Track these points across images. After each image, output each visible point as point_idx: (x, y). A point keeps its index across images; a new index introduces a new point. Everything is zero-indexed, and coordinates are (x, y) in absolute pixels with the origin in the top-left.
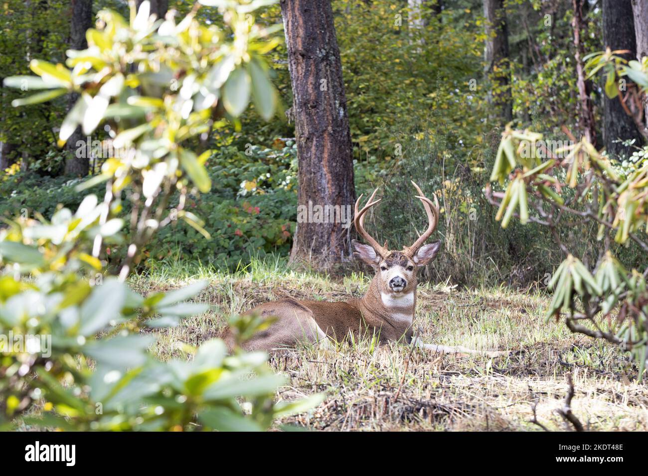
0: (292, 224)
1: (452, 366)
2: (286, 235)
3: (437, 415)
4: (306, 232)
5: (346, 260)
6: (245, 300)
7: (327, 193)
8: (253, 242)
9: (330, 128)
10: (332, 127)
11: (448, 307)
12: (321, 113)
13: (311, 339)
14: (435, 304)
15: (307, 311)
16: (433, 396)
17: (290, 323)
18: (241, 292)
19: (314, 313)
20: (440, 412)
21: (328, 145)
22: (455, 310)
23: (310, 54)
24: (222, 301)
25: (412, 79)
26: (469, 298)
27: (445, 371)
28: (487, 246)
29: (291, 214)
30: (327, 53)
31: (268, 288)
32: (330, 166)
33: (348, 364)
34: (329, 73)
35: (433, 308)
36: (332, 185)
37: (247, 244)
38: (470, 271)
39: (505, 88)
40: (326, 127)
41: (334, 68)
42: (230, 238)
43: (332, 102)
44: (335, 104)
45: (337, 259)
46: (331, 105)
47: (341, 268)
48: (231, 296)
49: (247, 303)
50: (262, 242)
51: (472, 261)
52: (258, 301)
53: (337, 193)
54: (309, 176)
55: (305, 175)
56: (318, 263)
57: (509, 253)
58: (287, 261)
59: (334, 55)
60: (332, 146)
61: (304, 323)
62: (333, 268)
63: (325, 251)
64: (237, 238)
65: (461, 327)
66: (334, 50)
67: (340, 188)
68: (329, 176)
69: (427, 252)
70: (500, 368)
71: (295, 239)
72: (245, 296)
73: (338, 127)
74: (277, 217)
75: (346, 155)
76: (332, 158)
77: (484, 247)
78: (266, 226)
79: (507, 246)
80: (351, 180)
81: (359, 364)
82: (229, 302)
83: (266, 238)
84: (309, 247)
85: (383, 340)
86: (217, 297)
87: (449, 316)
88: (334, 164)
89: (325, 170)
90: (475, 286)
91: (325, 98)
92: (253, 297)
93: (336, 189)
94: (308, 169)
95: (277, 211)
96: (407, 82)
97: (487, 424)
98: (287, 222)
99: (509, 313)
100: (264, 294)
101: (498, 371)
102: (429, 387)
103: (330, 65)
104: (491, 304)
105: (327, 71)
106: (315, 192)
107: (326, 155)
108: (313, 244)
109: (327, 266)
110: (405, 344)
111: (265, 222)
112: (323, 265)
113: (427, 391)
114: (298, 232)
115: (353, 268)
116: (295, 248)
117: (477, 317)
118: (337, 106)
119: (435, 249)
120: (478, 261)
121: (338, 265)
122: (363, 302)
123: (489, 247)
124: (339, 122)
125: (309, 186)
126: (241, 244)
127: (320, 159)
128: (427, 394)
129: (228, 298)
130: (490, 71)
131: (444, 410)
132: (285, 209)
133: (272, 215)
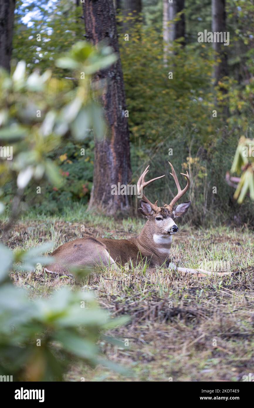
0: (90, 184)
1: (196, 283)
2: (85, 191)
3: (189, 318)
4: (99, 190)
5: (125, 209)
6: (61, 234)
7: (113, 165)
8: (64, 195)
9: (116, 123)
10: (118, 122)
11: (191, 242)
12: (110, 114)
13: (105, 263)
14: (182, 239)
15: (102, 245)
16: (185, 305)
17: (92, 253)
18: (58, 229)
19: (107, 246)
20: (191, 316)
21: (114, 134)
22: (195, 243)
23: (104, 75)
24: (45, 235)
25: (167, 90)
26: (203, 235)
27: (191, 286)
28: (214, 201)
29: (89, 177)
30: (115, 75)
31: (75, 227)
32: (115, 148)
33: (129, 282)
34: (116, 87)
35: (181, 241)
36: (116, 160)
37: (60, 196)
38: (203, 216)
39: (225, 96)
40: (114, 122)
41: (120, 84)
42: (50, 192)
43: (117, 106)
44: (119, 108)
45: (119, 208)
46: (116, 108)
47: (121, 214)
48: (52, 232)
49: (62, 236)
50: (70, 195)
51: (205, 210)
52: (69, 235)
53: (119, 165)
54: (101, 154)
55: (99, 154)
56: (106, 210)
57: (229, 205)
58: (87, 208)
59: (119, 76)
60: (116, 135)
61: (101, 253)
62: (115, 213)
63: (111, 202)
64: (54, 192)
65: (200, 255)
66: (120, 73)
67: (121, 162)
68: (114, 154)
69: (181, 209)
70: (226, 284)
71: (92, 194)
72: (61, 231)
73: (121, 122)
74: (80, 179)
75: (126, 141)
76: (117, 143)
77: (213, 201)
78: (73, 184)
79: (228, 201)
80: (128, 157)
81: (137, 282)
82: (50, 236)
83: (72, 193)
84: (101, 199)
85: (151, 265)
86: (42, 232)
87: (192, 247)
88: (118, 147)
89: (112, 150)
90: (207, 227)
91: (113, 104)
92: (65, 233)
93: (118, 162)
94: (101, 149)
95: (80, 175)
96: (164, 92)
97: (221, 324)
98: (87, 182)
99: (230, 246)
100: (73, 230)
101: (225, 286)
102: (183, 299)
103: (116, 82)
104: (217, 239)
105: (114, 86)
106: (105, 164)
107: (113, 141)
108: (103, 198)
109: (112, 212)
110: (165, 268)
111: (73, 182)
112: (109, 212)
113: (181, 301)
114: (94, 190)
115: (128, 214)
116: (92, 200)
117: (209, 248)
118: (121, 109)
119: (186, 207)
120: (209, 210)
121: (119, 212)
122: (138, 240)
123: (216, 201)
124: (122, 120)
125: (102, 160)
126: (57, 196)
127: (109, 143)
128: (181, 303)
129: (50, 233)
130: (216, 84)
131: (193, 315)
132: (85, 173)
133: (77, 177)
